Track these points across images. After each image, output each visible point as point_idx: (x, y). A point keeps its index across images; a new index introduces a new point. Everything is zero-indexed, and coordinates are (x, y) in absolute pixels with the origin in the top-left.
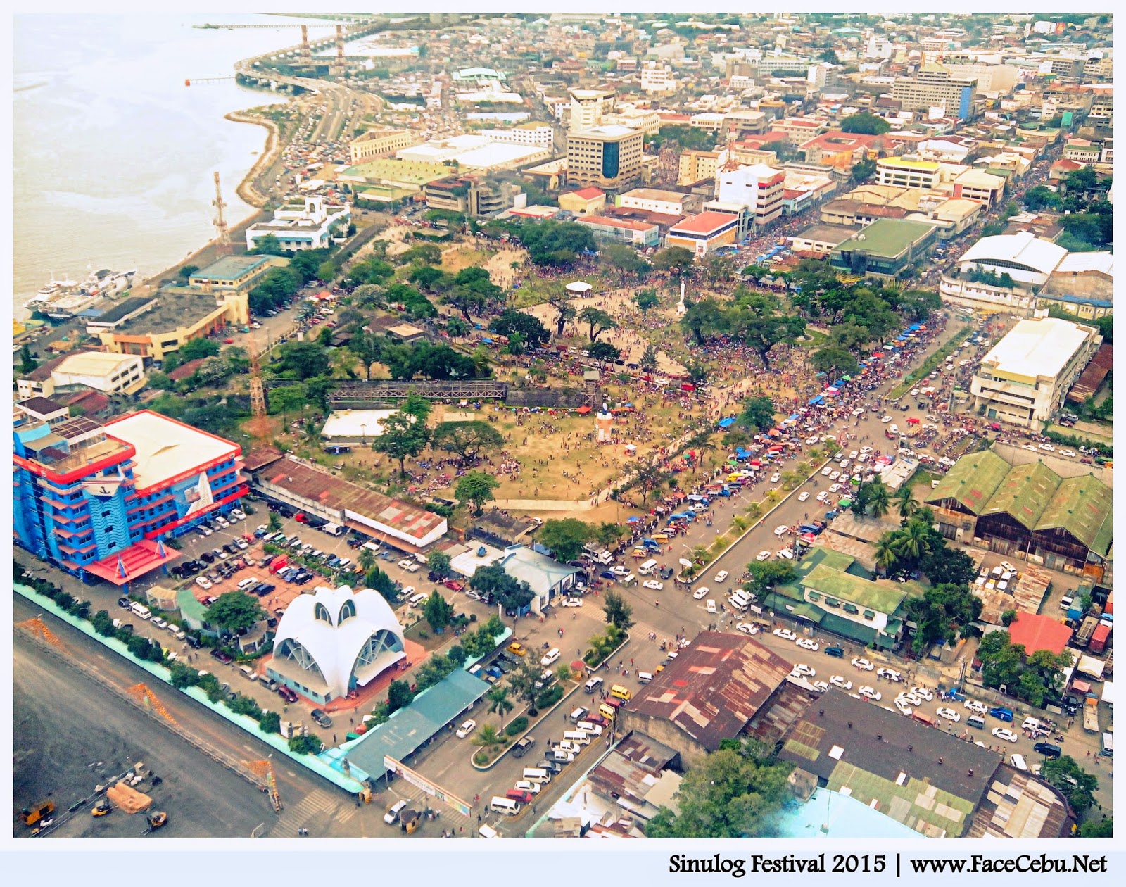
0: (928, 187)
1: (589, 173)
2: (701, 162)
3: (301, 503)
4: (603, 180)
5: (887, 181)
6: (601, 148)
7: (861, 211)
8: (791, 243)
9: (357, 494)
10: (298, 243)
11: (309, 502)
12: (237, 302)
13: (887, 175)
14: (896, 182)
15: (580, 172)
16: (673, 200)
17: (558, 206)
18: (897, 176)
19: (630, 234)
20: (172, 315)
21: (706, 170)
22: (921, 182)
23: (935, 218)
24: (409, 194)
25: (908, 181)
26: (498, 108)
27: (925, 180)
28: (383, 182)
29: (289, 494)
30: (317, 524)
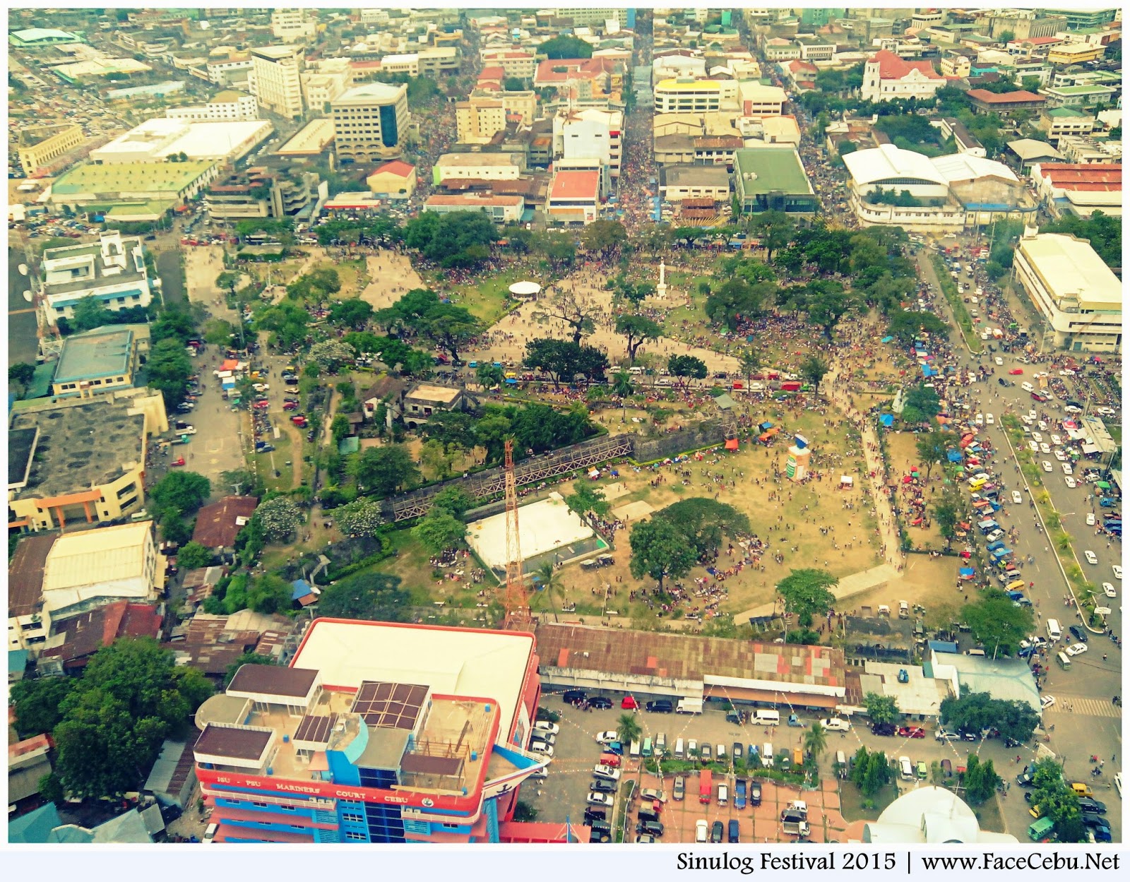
0: (716, 107)
1: (366, 144)
2: (482, 114)
3: (637, 685)
4: (384, 150)
5: (671, 108)
6: (378, 113)
7: (697, 144)
8: (664, 193)
9: (696, 648)
10: (121, 299)
11: (644, 679)
12: (153, 403)
13: (671, 101)
14: (681, 108)
15: (353, 144)
16: (502, 163)
17: (368, 189)
18: (682, 101)
19: (501, 211)
20: (81, 447)
21: (490, 121)
22: (708, 104)
23: (773, 141)
24: (170, 206)
25: (694, 104)
26: (138, 80)
27: (712, 101)
28: (122, 195)
29: (601, 676)
30: (665, 705)
